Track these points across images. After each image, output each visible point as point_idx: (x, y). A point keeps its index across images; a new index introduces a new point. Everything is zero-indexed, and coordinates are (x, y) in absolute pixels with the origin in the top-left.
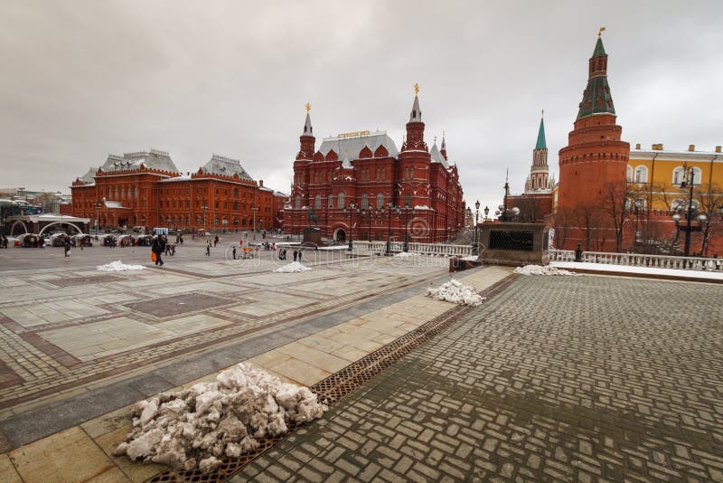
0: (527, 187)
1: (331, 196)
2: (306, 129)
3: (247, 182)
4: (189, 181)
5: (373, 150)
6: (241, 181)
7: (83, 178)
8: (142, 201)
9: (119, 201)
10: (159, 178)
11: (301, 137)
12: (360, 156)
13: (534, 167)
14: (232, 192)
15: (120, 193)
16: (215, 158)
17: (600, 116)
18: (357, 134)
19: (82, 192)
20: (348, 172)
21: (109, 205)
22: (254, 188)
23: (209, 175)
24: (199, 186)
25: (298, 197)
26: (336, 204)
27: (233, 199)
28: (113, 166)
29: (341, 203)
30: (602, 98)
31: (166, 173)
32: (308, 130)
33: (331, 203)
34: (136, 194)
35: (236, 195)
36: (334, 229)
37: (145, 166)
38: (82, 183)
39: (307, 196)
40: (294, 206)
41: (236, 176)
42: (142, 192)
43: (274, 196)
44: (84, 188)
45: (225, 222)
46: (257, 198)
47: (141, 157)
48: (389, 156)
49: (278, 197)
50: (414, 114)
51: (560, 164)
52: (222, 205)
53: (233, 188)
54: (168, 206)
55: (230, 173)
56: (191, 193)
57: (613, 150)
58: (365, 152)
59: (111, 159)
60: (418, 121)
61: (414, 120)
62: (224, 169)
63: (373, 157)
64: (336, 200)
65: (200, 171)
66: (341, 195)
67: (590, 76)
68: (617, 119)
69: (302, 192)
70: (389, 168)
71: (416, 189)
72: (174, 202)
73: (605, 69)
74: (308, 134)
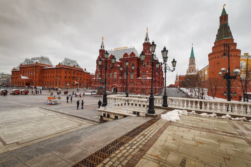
0: (187, 72)
1: (111, 74)
2: (101, 47)
3: (79, 69)
4: (55, 68)
5: (129, 54)
6: (76, 68)
7: (16, 68)
8: (36, 76)
9: (28, 76)
10: (44, 67)
11: (100, 50)
12: (123, 57)
13: (190, 64)
14: (72, 73)
15: (28, 73)
16: (66, 59)
17: (227, 39)
18: (122, 48)
19: (15, 73)
20: (118, 63)
21: (23, 77)
22: (81, 71)
23: (62, 66)
24: (58, 70)
25: (98, 74)
26: (113, 77)
27: (72, 75)
28: (26, 63)
29: (115, 77)
30: (227, 32)
31: (47, 65)
32: (103, 47)
33: (111, 76)
34: (34, 73)
35: (74, 74)
36: (112, 88)
37: (38, 62)
38: (16, 70)
39: (101, 73)
40: (96, 78)
41: (74, 66)
42: (36, 72)
43: (90, 75)
44: (16, 71)
45: (68, 84)
46: (83, 75)
47: (37, 59)
48: (136, 56)
49: (92, 75)
50: (146, 39)
51: (209, 60)
52: (68, 78)
53: (73, 71)
54: (46, 78)
55: (72, 65)
56: (55, 73)
57: (235, 53)
58: (126, 55)
59: (26, 60)
60: (148, 42)
61: (146, 42)
62: (69, 64)
63: (129, 57)
64: (113, 75)
65: (59, 64)
66: (115, 73)
67: (220, 23)
68: (234, 40)
69: (99, 72)
70: (136, 61)
71: (147, 70)
72: (49, 76)
73: (227, 20)
74: (102, 49)
